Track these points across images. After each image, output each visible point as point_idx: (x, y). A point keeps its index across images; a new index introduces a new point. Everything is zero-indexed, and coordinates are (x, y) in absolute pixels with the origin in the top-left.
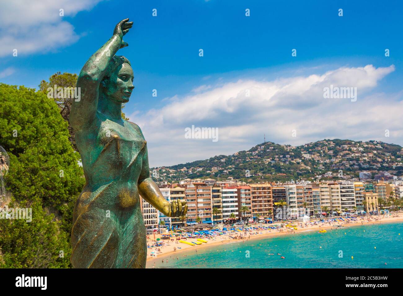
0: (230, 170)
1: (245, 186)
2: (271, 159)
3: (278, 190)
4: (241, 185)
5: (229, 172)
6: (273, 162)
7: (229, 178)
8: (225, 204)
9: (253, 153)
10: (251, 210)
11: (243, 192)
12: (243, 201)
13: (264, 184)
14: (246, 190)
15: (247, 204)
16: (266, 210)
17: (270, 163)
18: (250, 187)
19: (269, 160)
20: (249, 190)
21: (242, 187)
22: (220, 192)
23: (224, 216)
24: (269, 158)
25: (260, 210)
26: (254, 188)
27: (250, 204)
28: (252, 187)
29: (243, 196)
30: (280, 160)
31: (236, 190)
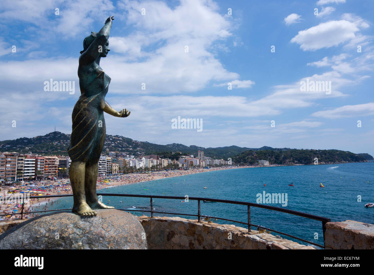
0: (30, 148)
1: (41, 157)
2: (58, 142)
3: (62, 160)
4: (38, 157)
5: (29, 148)
6: (59, 144)
7: (29, 152)
8: (26, 168)
9: (47, 138)
10: (43, 172)
11: (39, 161)
12: (39, 166)
13: (53, 156)
14: (41, 160)
15: (41, 168)
16: (53, 172)
17: (57, 144)
18: (44, 158)
19: (57, 142)
20: (43, 160)
21: (39, 158)
22: (23, 160)
23: (24, 176)
24: (56, 141)
25: (49, 172)
26: (47, 159)
27: (43, 168)
28: (46, 158)
29: (39, 163)
30: (63, 143)
31: (35, 160)
